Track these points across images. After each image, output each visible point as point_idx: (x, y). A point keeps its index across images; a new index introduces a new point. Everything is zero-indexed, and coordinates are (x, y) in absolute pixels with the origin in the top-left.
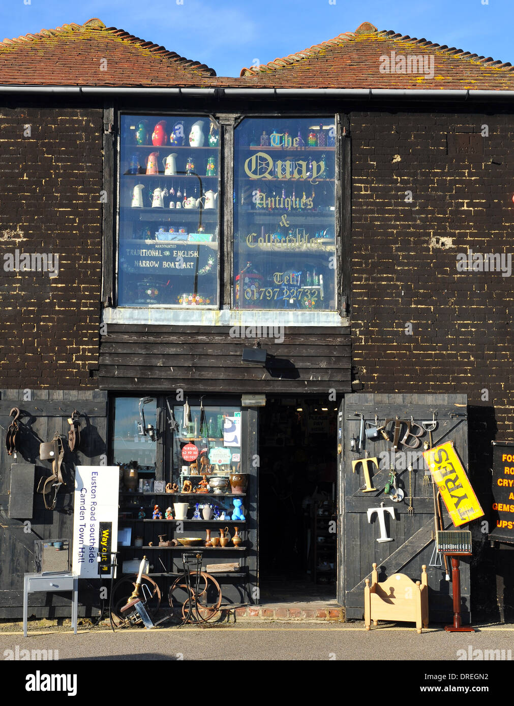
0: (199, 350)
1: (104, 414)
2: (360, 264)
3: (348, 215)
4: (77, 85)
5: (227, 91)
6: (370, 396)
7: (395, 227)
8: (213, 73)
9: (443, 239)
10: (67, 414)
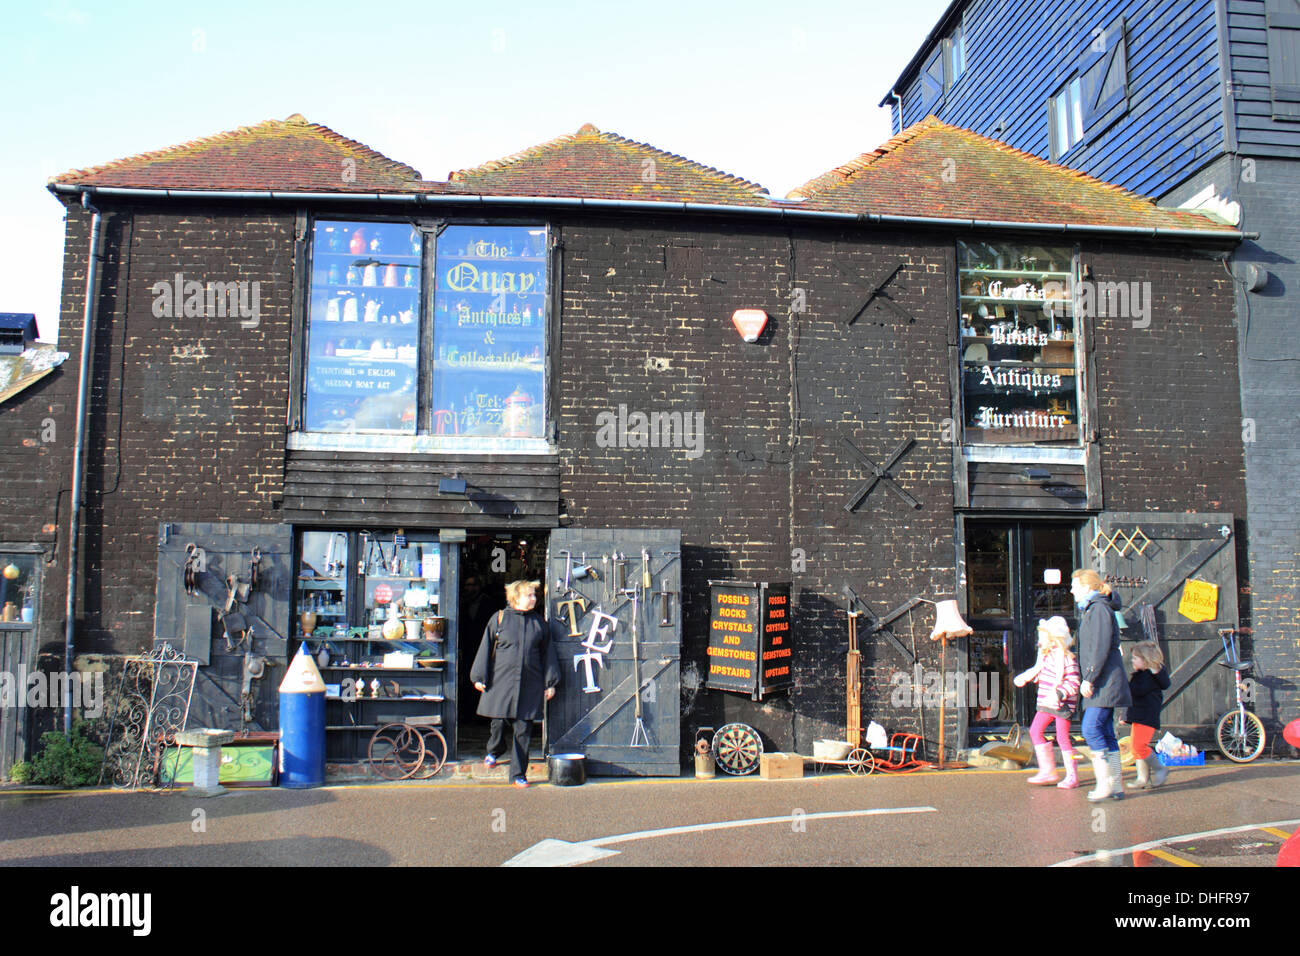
0: (394, 480)
1: (288, 550)
2: (570, 386)
3: (558, 333)
4: (268, 189)
5: (430, 197)
6: (578, 532)
7: (608, 346)
8: (418, 175)
9: (660, 360)
10: (248, 550)
